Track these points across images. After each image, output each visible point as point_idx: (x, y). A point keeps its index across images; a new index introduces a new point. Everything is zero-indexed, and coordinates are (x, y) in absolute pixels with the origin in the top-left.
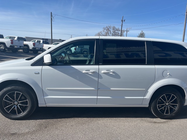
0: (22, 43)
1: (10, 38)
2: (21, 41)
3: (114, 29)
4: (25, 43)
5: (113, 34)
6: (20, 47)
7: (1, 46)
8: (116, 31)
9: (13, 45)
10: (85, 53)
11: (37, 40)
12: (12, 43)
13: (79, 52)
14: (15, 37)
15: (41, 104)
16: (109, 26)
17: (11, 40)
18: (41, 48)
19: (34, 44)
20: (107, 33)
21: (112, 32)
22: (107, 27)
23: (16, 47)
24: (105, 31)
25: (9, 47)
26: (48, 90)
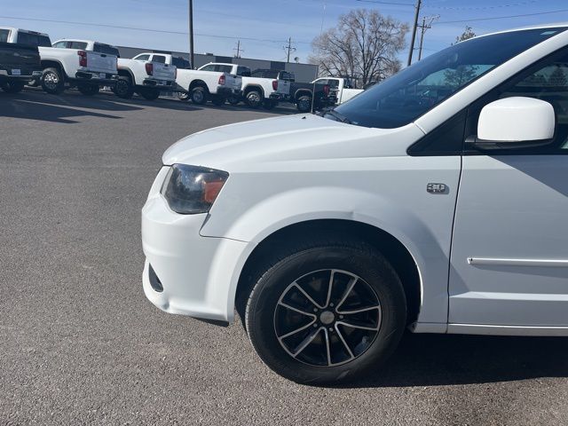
0: (112, 63)
1: (70, 45)
2: (109, 58)
3: (374, 21)
4: (123, 63)
5: (370, 38)
6: (109, 76)
7: (49, 73)
8: (381, 29)
9: (86, 69)
10: (304, 98)
11: (152, 55)
12: (83, 63)
13: (286, 95)
14: (85, 45)
16: (359, 12)
17: (79, 53)
18: (169, 83)
19: (149, 68)
20: (350, 33)
21: (367, 31)
22: (351, 15)
23: (95, 77)
24: (346, 27)
25: (74, 76)
26: (474, 264)
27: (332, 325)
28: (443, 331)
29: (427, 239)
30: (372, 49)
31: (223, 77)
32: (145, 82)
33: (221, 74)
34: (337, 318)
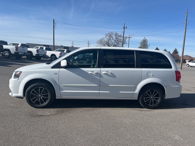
0: (26, 50)
1: (14, 44)
2: (25, 48)
3: (116, 35)
4: (29, 49)
5: (115, 40)
6: (24, 53)
7: (6, 52)
8: (118, 38)
9: (17, 51)
10: (87, 59)
11: (39, 47)
12: (17, 50)
13: (81, 58)
14: (18, 44)
15: (58, 97)
16: (111, 33)
17: (15, 47)
18: (44, 55)
19: (37, 51)
20: (109, 39)
21: (114, 38)
22: (109, 34)
23: (20, 53)
24: (107, 37)
25: (14, 53)
26: (63, 86)
27: (41, 97)
28: (61, 98)
29: (55, 82)
30: (116, 44)
31: (61, 53)
32: (36, 55)
33: (60, 52)
34: (41, 96)
